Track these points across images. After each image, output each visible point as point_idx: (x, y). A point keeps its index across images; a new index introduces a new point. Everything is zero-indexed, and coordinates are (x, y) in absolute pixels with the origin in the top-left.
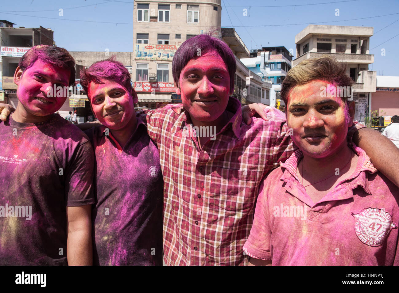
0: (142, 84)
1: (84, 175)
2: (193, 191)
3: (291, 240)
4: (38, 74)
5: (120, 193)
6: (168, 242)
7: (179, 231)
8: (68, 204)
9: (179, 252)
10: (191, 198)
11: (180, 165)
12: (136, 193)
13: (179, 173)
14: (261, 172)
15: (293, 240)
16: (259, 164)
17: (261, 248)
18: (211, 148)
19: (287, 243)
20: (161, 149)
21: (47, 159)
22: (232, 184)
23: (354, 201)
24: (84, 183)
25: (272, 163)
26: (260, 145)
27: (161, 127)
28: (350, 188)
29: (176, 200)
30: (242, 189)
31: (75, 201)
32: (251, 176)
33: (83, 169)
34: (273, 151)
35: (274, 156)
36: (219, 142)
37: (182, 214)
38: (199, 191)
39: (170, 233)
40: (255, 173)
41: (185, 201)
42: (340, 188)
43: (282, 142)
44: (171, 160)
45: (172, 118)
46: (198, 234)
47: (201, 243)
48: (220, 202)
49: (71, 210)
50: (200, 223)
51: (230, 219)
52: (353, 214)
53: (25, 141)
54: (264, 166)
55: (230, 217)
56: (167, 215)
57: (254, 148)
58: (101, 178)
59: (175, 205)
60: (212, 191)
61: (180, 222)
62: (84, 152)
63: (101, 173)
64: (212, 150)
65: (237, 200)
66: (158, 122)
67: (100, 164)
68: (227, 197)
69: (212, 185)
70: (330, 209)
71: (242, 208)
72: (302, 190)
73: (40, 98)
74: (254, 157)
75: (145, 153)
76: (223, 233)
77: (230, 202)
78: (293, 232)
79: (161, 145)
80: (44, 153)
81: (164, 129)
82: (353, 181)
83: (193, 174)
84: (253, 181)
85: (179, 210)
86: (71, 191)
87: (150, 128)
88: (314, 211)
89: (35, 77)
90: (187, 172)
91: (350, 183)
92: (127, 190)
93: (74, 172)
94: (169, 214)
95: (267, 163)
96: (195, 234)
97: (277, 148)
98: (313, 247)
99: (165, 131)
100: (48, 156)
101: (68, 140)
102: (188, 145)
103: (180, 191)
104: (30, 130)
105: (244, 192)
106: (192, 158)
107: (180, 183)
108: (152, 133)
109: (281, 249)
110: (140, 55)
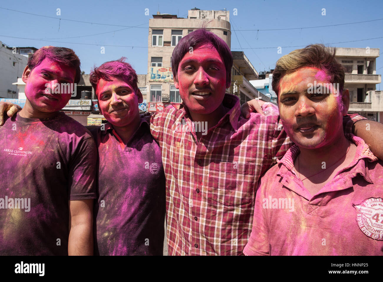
0: (155, 104)
1: (86, 169)
2: (192, 186)
3: (289, 237)
4: (45, 71)
5: (121, 188)
6: (172, 242)
7: (181, 229)
8: (71, 198)
9: (182, 251)
10: (190, 194)
11: (181, 160)
12: (137, 189)
13: (179, 169)
14: (259, 166)
15: (292, 237)
16: (257, 157)
17: (260, 250)
18: (209, 140)
19: (285, 240)
20: (163, 147)
21: (51, 152)
22: (229, 178)
23: (355, 191)
24: (87, 177)
25: (271, 157)
26: (258, 138)
27: (163, 125)
28: (349, 177)
29: (177, 197)
30: (240, 183)
31: (77, 195)
32: (249, 170)
33: (86, 163)
34: (271, 144)
35: (272, 149)
36: (218, 136)
37: (184, 210)
38: (198, 185)
39: (173, 232)
40: (253, 167)
41: (185, 197)
42: (339, 178)
43: (280, 134)
44: (171, 157)
45: (174, 116)
46: (198, 231)
47: (202, 240)
48: (218, 197)
49: (74, 204)
50: (199, 219)
51: (228, 215)
52: (354, 205)
53: (30, 134)
54: (262, 159)
55: (229, 212)
56: (170, 214)
57: (252, 141)
58: (103, 173)
59: (176, 202)
60: (210, 185)
61: (181, 219)
62: (87, 147)
63: (103, 169)
64: (210, 142)
65: (235, 195)
66: (160, 121)
67: (103, 160)
68: (225, 191)
69: (210, 179)
70: (329, 201)
71: (240, 203)
72: (299, 183)
73: (47, 95)
74: (252, 150)
75: (147, 150)
76: (222, 229)
77: (229, 196)
78: (291, 228)
79: (164, 143)
80: (48, 146)
81: (166, 127)
82: (352, 170)
83: (192, 169)
84: (251, 175)
85: (181, 206)
86: (74, 185)
87: (153, 127)
88: (312, 204)
89: (42, 75)
90: (187, 167)
91: (348, 172)
92: (128, 186)
93: (77, 165)
94: (172, 213)
95: (266, 156)
96: (195, 230)
97: (275, 141)
98: (313, 243)
99: (167, 129)
100: (53, 148)
101: (73, 135)
102: (187, 140)
103: (180, 186)
104: (36, 125)
105: (242, 186)
106: (191, 152)
107: (180, 179)
108: (154, 132)
109: (280, 247)
110: (154, 77)
